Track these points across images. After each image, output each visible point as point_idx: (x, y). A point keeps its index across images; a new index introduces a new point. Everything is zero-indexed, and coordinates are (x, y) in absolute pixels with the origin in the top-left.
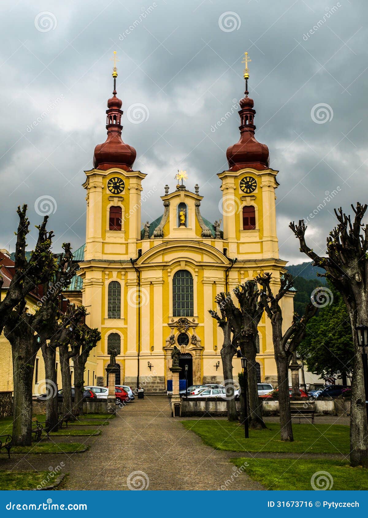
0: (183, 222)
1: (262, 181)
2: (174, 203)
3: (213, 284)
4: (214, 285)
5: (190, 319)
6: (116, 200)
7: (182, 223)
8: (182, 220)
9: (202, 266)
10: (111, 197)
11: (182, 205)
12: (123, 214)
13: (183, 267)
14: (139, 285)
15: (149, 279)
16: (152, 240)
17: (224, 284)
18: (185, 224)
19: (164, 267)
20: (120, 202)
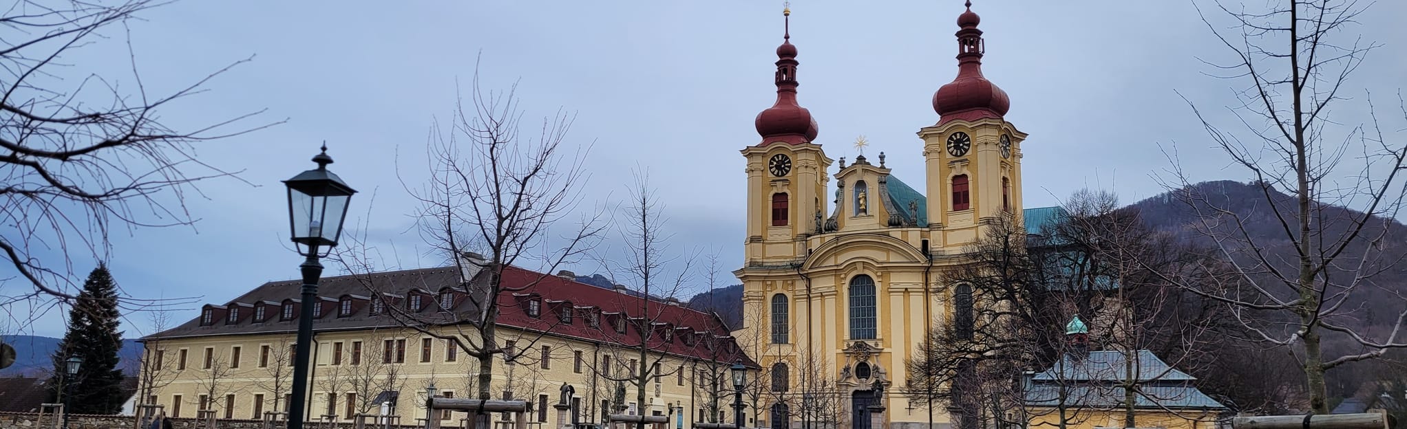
0: (863, 207)
1: (978, 135)
2: (851, 182)
3: (904, 292)
4: (906, 295)
5: (871, 343)
6: (779, 184)
7: (862, 210)
8: (861, 205)
9: (886, 270)
10: (773, 181)
11: (861, 184)
12: (790, 201)
13: (860, 271)
14: (809, 298)
15: (820, 289)
16: (823, 236)
17: (923, 292)
18: (865, 211)
19: (836, 272)
20: (786, 187)
